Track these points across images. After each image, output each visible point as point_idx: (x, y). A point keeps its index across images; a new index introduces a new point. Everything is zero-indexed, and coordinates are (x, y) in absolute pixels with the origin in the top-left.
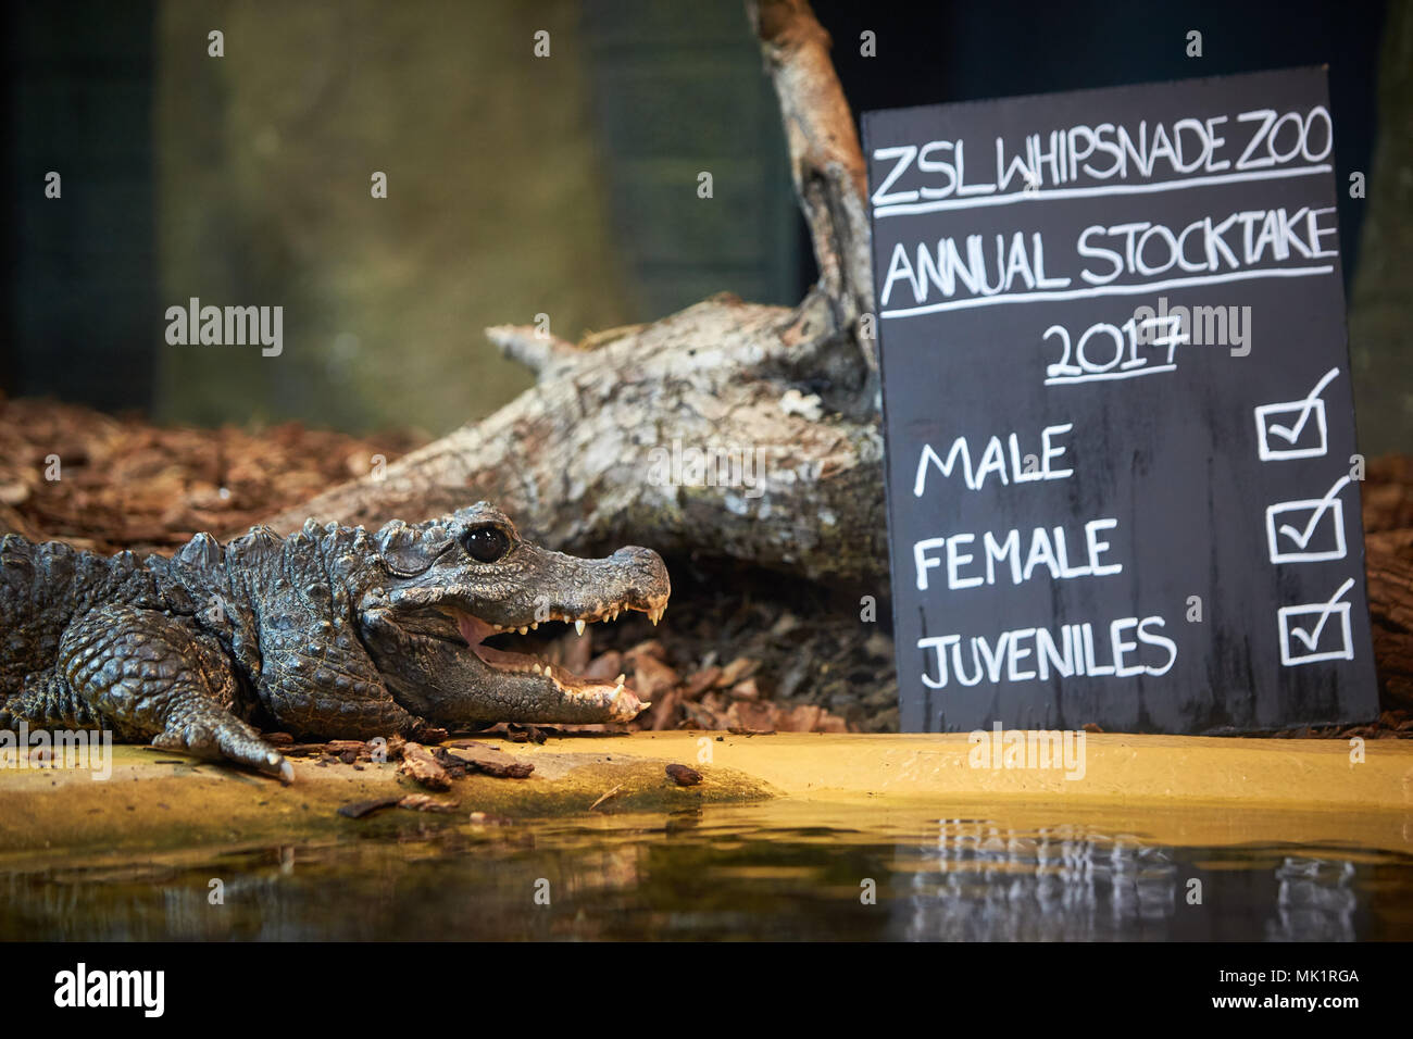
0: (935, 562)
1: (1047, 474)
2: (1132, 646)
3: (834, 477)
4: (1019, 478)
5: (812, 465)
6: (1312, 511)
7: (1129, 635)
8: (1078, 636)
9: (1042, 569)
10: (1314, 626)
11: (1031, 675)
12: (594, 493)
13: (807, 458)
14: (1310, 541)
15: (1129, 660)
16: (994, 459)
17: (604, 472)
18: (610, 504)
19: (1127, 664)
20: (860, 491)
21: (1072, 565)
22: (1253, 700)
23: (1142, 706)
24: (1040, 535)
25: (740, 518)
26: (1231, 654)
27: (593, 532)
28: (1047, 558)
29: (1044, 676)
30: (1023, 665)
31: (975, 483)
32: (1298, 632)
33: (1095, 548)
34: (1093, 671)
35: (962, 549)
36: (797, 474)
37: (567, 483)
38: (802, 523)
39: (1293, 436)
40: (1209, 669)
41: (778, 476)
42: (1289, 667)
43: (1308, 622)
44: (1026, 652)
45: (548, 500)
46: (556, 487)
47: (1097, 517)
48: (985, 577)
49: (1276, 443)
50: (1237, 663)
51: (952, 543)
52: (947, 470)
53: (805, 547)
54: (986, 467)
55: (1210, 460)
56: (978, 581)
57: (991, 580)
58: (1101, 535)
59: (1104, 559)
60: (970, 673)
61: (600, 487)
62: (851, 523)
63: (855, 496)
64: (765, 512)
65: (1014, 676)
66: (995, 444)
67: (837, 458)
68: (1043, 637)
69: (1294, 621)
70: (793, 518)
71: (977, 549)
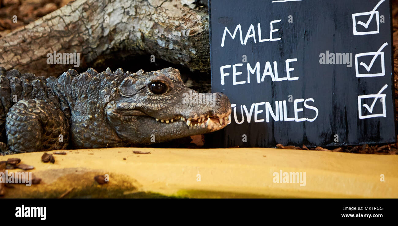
0: (228, 74)
1: (271, 39)
2: (301, 110)
3: (194, 36)
4: (261, 40)
5: (187, 30)
6: (373, 56)
7: (300, 105)
8: (281, 105)
9: (268, 78)
10: (372, 103)
11: (263, 120)
12: (112, 33)
13: (185, 27)
14: (371, 69)
15: (300, 115)
16: (251, 33)
17: (116, 25)
18: (119, 38)
19: (299, 118)
20: (204, 42)
21: (280, 77)
22: (347, 133)
23: (305, 134)
24: (268, 64)
25: (163, 48)
26: (339, 114)
27: (113, 48)
28: (271, 73)
29: (268, 121)
30: (260, 116)
31: (244, 42)
32: (365, 105)
33: (288, 70)
34: (286, 119)
35: (238, 69)
36: (181, 33)
37: (103, 29)
38: (184, 52)
39: (366, 26)
40: (331, 119)
41: (175, 33)
42: (361, 120)
43: (369, 101)
44: (261, 111)
45: (96, 35)
46: (99, 30)
47: (290, 58)
48: (247, 81)
49: (360, 28)
50: (341, 118)
51: (234, 67)
52: (233, 37)
53: (187, 61)
54: (248, 36)
55: (334, 35)
56: (244, 82)
57: (249, 82)
58: (291, 65)
59: (292, 74)
60: (240, 119)
61: (115, 31)
62: (202, 53)
63: (202, 43)
64: (171, 47)
65: (256, 121)
66: (252, 27)
67: (196, 28)
68: (268, 105)
69: (364, 101)
70: (181, 50)
71: (243, 69)
